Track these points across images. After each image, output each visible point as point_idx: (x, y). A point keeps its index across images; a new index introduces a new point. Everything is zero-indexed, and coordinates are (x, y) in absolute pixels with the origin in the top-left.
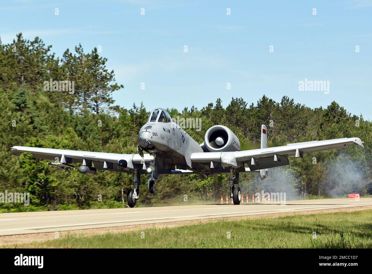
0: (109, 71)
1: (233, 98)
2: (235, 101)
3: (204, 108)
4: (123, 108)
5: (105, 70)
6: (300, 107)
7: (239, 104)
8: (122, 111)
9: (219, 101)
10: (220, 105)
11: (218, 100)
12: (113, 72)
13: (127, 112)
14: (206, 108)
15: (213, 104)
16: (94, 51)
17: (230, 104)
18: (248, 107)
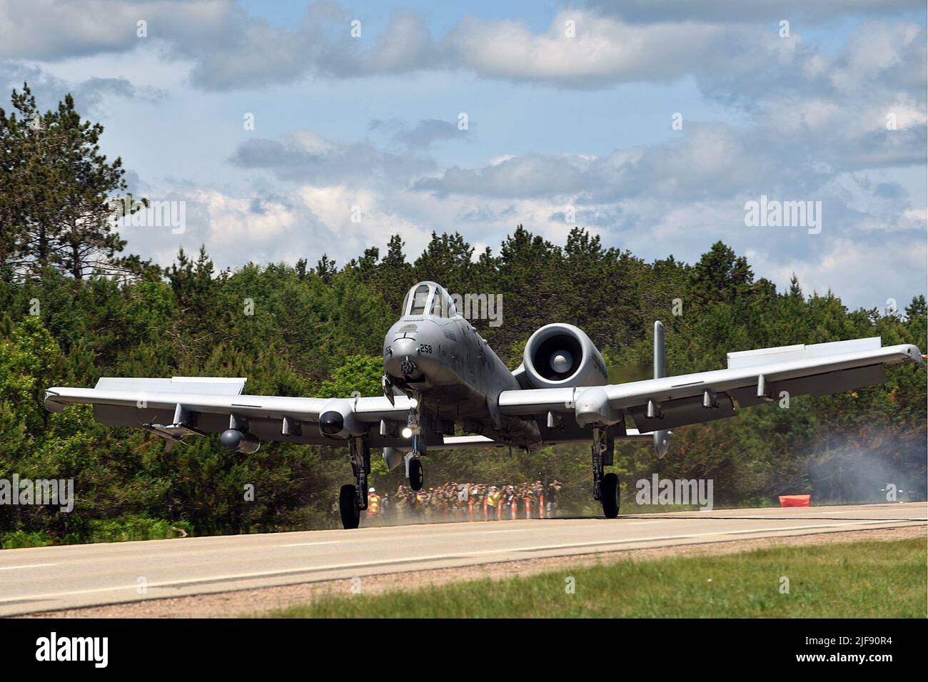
0: (110, 161)
1: (434, 235)
2: (440, 242)
3: (353, 261)
4: (148, 262)
5: (100, 157)
6: (619, 259)
7: (452, 250)
8: (146, 272)
9: (396, 243)
10: (398, 253)
11: (394, 240)
12: (118, 163)
13: (161, 274)
14: (360, 261)
15: (378, 250)
16: (64, 103)
17: (427, 250)
18: (475, 259)
